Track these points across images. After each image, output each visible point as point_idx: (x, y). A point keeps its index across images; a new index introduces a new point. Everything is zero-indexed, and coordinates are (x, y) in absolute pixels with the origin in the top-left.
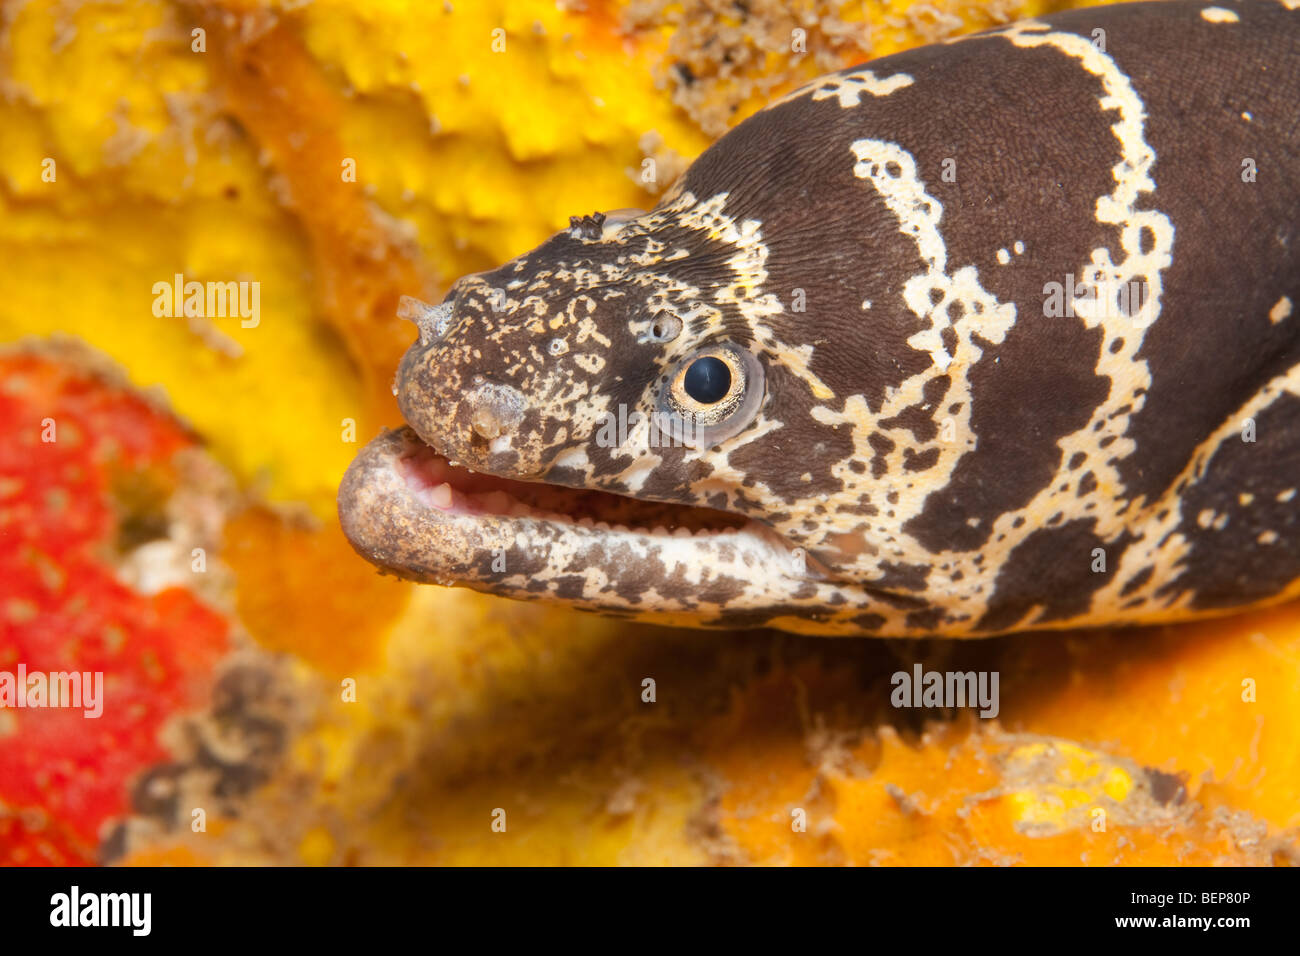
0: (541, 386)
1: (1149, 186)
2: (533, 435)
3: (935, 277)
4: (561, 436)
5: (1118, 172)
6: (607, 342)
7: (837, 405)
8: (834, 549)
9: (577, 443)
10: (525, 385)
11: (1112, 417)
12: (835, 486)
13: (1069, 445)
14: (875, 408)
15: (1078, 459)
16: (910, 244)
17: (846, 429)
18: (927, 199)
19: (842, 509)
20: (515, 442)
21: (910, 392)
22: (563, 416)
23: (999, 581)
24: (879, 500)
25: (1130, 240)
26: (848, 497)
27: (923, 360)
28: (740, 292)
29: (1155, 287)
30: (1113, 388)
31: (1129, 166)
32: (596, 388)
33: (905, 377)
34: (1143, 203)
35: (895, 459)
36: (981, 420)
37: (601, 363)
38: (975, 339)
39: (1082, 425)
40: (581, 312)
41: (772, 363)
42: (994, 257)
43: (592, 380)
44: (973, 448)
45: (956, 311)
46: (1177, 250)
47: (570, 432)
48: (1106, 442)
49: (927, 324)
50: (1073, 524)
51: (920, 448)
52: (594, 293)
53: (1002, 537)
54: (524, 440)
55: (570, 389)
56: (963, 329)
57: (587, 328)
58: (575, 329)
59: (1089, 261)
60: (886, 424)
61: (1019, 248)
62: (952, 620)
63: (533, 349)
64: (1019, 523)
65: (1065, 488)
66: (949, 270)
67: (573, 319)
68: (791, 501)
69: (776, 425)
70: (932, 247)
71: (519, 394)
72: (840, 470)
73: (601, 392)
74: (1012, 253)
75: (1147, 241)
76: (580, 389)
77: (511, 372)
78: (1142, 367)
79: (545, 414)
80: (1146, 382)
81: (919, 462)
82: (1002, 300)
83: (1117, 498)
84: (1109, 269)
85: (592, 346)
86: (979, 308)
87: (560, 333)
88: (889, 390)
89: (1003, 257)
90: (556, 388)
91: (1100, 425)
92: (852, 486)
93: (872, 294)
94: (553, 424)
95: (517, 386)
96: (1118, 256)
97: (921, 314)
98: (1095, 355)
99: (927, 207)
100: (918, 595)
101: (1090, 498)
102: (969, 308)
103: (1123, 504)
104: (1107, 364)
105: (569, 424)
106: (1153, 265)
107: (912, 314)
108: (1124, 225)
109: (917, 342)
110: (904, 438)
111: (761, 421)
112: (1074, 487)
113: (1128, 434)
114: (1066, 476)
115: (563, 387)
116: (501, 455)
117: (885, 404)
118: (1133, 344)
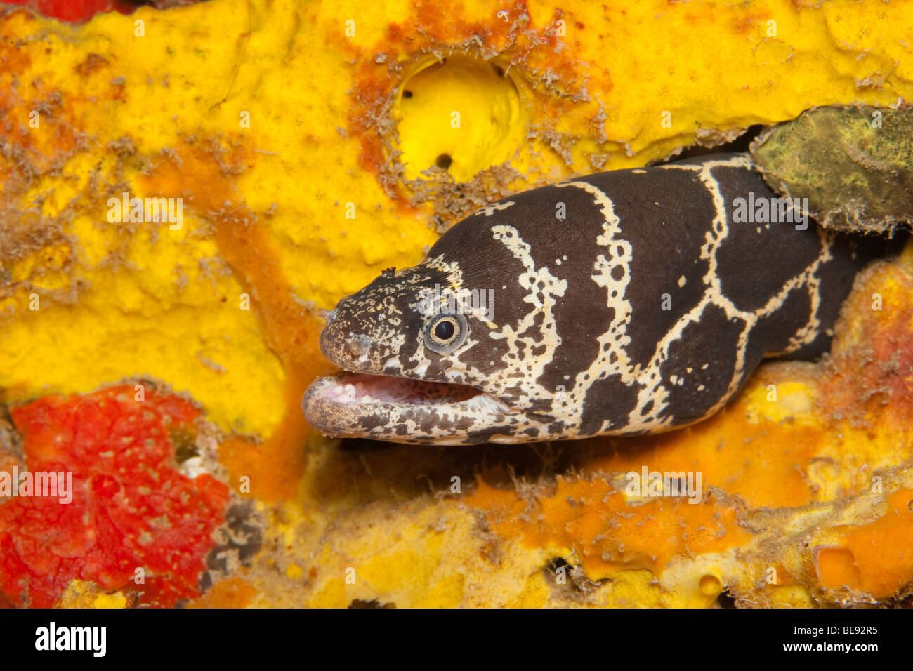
0: (376, 332)
1: (619, 230)
2: (376, 353)
3: (531, 273)
4: (387, 353)
5: (605, 226)
6: (401, 313)
7: (499, 330)
8: (510, 395)
9: (394, 356)
10: (370, 333)
11: (618, 326)
12: (504, 366)
13: (603, 339)
14: (515, 329)
15: (607, 346)
16: (519, 261)
17: (505, 339)
18: (523, 244)
19: (510, 376)
20: (369, 357)
21: (528, 321)
22: (386, 344)
23: (584, 406)
24: (524, 370)
25: (613, 251)
26: (511, 370)
27: (531, 307)
28: (453, 289)
29: (627, 270)
30: (616, 312)
31: (609, 224)
32: (399, 332)
33: (525, 315)
34: (617, 237)
35: (528, 351)
36: (561, 330)
37: (399, 321)
38: (552, 295)
39: (606, 330)
40: (389, 303)
41: (470, 317)
42: (555, 262)
43: (396, 328)
44: (560, 343)
45: (541, 285)
46: (634, 254)
47: (391, 350)
48: (618, 338)
49: (530, 292)
50: (611, 377)
51: (537, 345)
52: (393, 295)
53: (581, 385)
54: (372, 355)
55: (388, 333)
56: (545, 292)
57: (392, 308)
58: (387, 309)
59: (596, 260)
60: (521, 336)
61: (565, 258)
62: (568, 427)
63: (371, 318)
64: (587, 377)
65: (604, 360)
66: (536, 269)
67: (386, 305)
68: (487, 375)
69: (476, 342)
70: (528, 261)
71: (368, 337)
72: (505, 358)
73: (401, 333)
74: (562, 260)
75: (621, 251)
76: (392, 332)
77: (363, 328)
78: (627, 302)
79: (379, 343)
80: (630, 310)
81: (539, 351)
82: (560, 279)
83: (628, 365)
84: (605, 263)
85: (394, 315)
86: (551, 283)
87: (382, 311)
88: (519, 321)
89: (558, 262)
90: (382, 332)
91: (614, 330)
92: (511, 365)
93: (506, 283)
94: (383, 348)
95: (367, 334)
96: (609, 258)
97: (527, 288)
98: (606, 299)
99: (524, 247)
100: (549, 414)
101: (616, 364)
102: (547, 283)
103: (631, 367)
104: (612, 302)
105: (389, 347)
106: (625, 260)
107: (523, 288)
108: (610, 245)
109: (527, 299)
110: (529, 341)
111: (469, 340)
112: (608, 359)
113: (627, 334)
114: (602, 354)
115: (385, 332)
116: (364, 363)
117: (519, 327)
118: (621, 293)
